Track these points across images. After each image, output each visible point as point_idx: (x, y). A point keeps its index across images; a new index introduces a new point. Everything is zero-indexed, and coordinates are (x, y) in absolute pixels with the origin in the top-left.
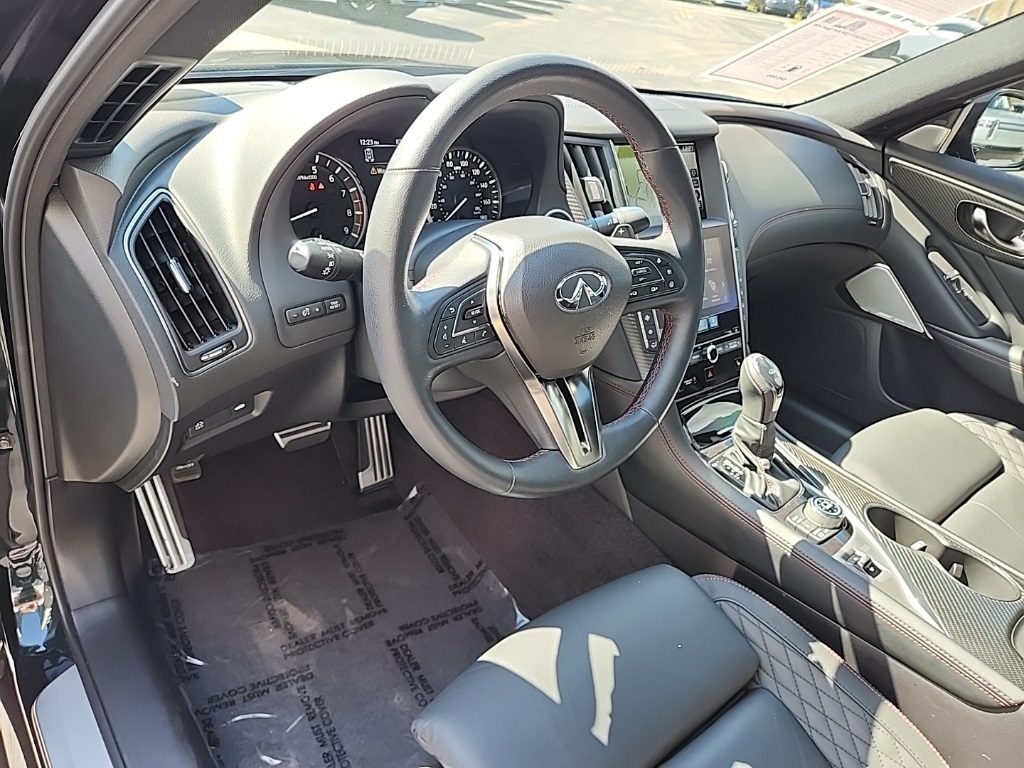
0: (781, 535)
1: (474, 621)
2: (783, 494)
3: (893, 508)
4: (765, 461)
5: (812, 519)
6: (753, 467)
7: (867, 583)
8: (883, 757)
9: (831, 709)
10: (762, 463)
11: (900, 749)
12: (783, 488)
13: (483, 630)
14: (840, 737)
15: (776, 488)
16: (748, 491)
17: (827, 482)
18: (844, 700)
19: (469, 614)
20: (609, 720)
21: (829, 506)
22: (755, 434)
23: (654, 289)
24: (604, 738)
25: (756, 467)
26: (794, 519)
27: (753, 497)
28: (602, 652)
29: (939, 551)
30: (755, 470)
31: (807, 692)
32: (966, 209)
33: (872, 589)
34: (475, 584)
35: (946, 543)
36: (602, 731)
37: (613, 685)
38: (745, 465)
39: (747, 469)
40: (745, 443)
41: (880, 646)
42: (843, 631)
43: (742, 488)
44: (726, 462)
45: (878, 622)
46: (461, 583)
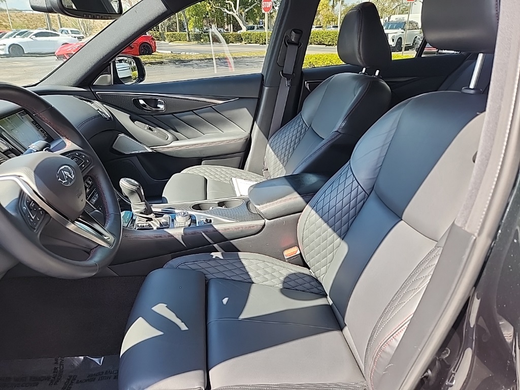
0: (177, 232)
1: (77, 383)
2: (166, 220)
3: (197, 203)
4: (153, 214)
5: (181, 221)
6: (150, 219)
7: (212, 225)
8: (250, 266)
9: (229, 267)
10: (151, 216)
11: (252, 260)
12: (165, 218)
13: (86, 381)
14: (238, 272)
15: (163, 220)
16: (155, 228)
17: (174, 209)
18: (231, 261)
19: (72, 382)
20: (183, 323)
21: (183, 214)
22: (143, 207)
23: (83, 166)
24: (186, 328)
25: (151, 218)
26: (176, 225)
27: (158, 229)
28: (161, 309)
29: (217, 205)
30: (152, 220)
31: (221, 269)
32: (136, 101)
33: (214, 226)
34: (61, 371)
35: (217, 202)
36: (184, 327)
37: (174, 314)
38: (147, 221)
39: (148, 222)
40: (141, 213)
41: (227, 240)
42: (214, 245)
43: (153, 229)
44: (139, 225)
45: (222, 233)
46: (54, 378)
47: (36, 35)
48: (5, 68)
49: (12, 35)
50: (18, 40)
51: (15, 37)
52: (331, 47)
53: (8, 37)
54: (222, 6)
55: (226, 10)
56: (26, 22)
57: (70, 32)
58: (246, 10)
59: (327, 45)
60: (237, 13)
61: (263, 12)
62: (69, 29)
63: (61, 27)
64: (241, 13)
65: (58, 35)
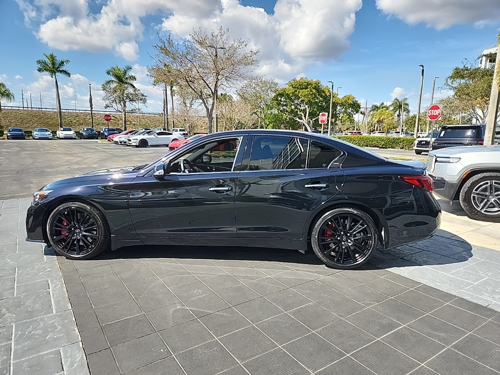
47: (159, 134)
48: (137, 154)
49: (142, 133)
50: (146, 137)
51: (144, 135)
52: (384, 149)
53: (140, 134)
54: (295, 116)
55: (297, 119)
56: (149, 122)
57: (178, 130)
58: (314, 119)
59: (380, 148)
60: (306, 122)
61: (320, 123)
62: (178, 129)
63: (174, 127)
64: (309, 122)
65: (172, 134)
